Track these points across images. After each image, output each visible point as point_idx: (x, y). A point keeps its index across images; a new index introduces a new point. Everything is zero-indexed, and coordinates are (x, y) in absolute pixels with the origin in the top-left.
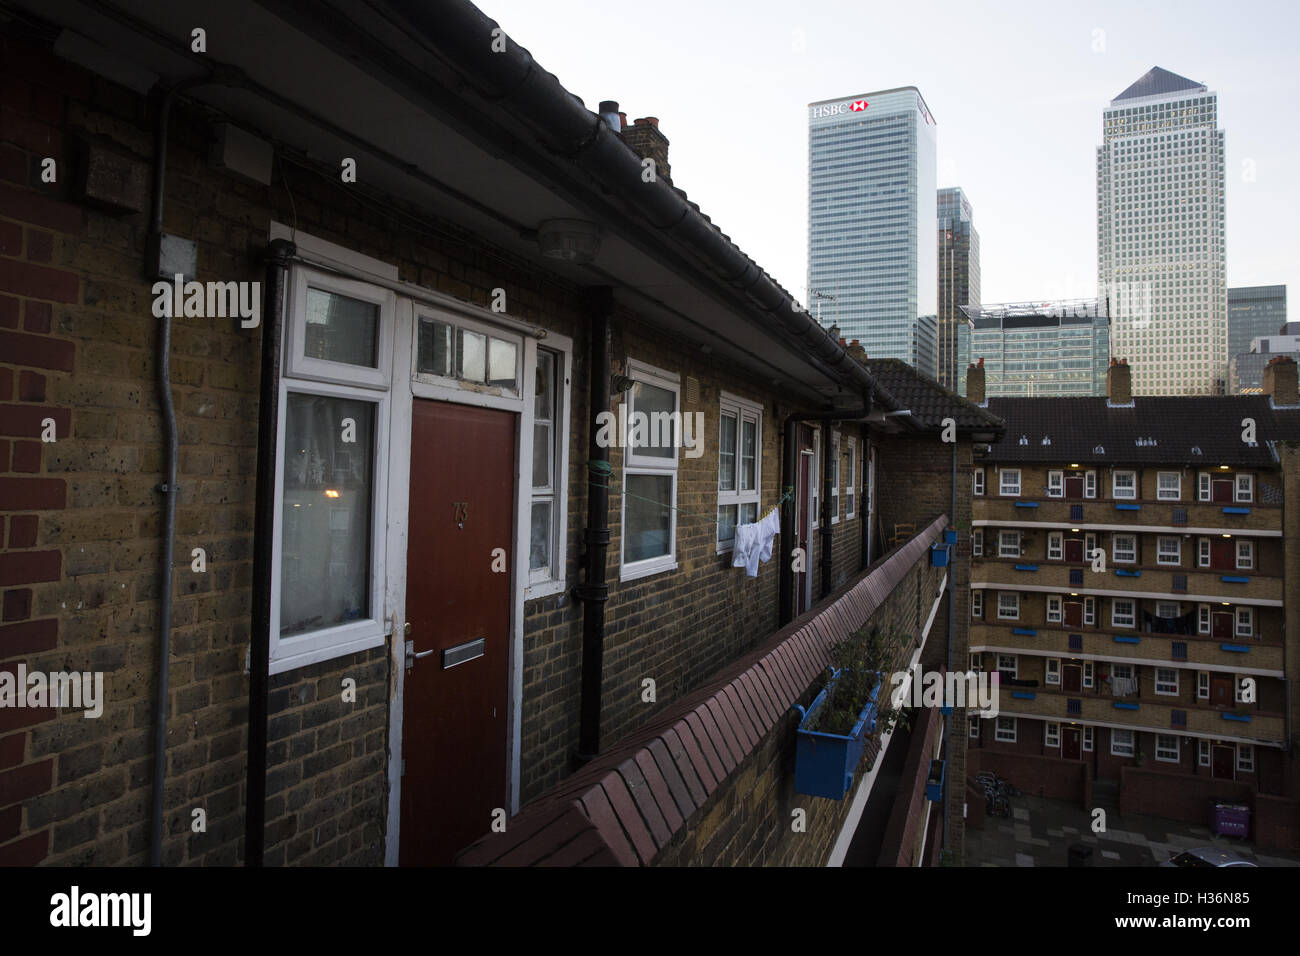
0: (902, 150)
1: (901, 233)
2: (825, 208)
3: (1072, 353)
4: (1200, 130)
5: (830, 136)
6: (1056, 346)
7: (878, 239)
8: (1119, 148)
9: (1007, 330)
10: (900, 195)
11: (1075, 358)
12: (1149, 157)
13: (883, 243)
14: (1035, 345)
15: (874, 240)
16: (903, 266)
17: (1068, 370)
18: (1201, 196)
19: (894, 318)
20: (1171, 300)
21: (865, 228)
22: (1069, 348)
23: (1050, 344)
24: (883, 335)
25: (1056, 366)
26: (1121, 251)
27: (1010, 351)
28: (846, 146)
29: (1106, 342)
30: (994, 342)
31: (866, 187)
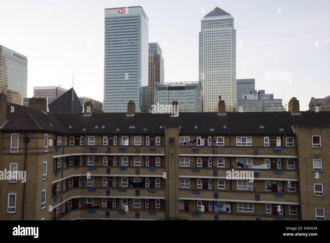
0: (136, 28)
1: (136, 57)
2: (110, 47)
3: (189, 99)
4: (229, 28)
5: (112, 21)
6: (184, 96)
7: (128, 59)
8: (206, 33)
9: (169, 91)
10: (136, 44)
11: (190, 101)
12: (214, 36)
13: (130, 60)
14: (178, 96)
15: (127, 59)
16: (136, 69)
17: (188, 104)
18: (229, 50)
19: (133, 86)
20: (220, 82)
21: (124, 55)
22: (188, 97)
23: (182, 96)
24: (130, 92)
25: (184, 103)
26: (206, 66)
27: (170, 98)
28: (117, 25)
29: (199, 96)
30: (165, 95)
31: (124, 40)
